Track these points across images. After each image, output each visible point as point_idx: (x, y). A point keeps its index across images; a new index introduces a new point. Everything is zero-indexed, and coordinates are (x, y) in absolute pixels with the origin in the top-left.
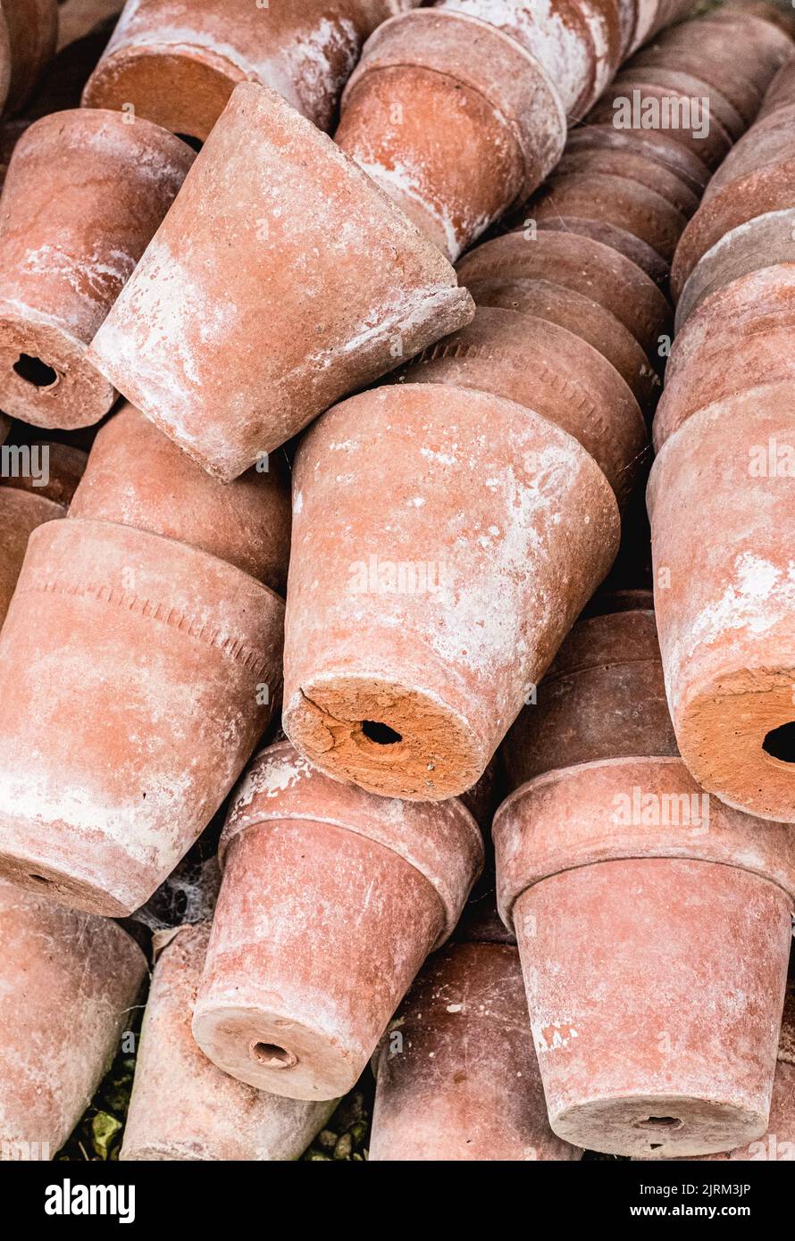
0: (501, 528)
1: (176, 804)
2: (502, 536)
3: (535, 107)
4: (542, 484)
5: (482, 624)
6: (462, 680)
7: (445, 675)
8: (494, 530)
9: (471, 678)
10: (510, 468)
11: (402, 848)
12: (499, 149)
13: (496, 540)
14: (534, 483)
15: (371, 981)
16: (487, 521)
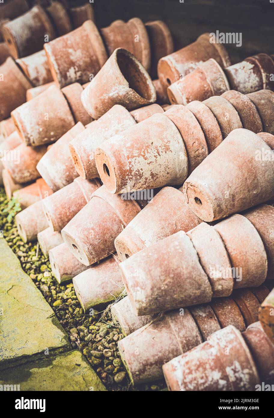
0: (108, 129)
1: (61, 170)
2: (107, 131)
3: (218, 81)
4: (121, 126)
5: (93, 142)
6: (83, 149)
7: (80, 147)
8: (107, 129)
9: (85, 150)
10: (118, 120)
11: (83, 191)
12: (205, 87)
13: (105, 130)
14: (120, 125)
15: (63, 208)
16: (107, 127)
